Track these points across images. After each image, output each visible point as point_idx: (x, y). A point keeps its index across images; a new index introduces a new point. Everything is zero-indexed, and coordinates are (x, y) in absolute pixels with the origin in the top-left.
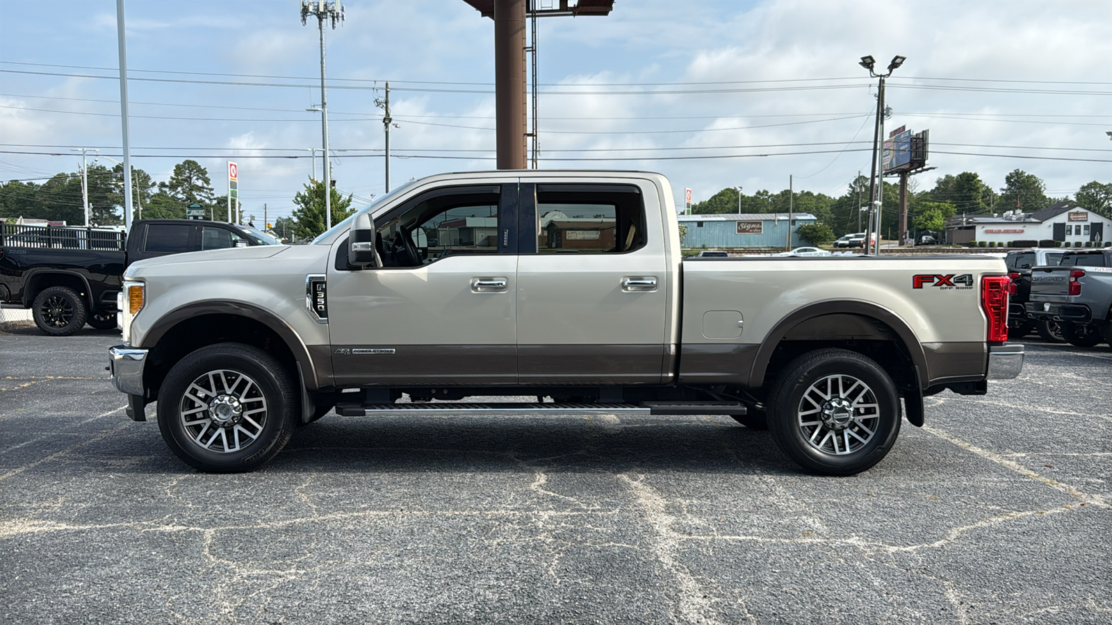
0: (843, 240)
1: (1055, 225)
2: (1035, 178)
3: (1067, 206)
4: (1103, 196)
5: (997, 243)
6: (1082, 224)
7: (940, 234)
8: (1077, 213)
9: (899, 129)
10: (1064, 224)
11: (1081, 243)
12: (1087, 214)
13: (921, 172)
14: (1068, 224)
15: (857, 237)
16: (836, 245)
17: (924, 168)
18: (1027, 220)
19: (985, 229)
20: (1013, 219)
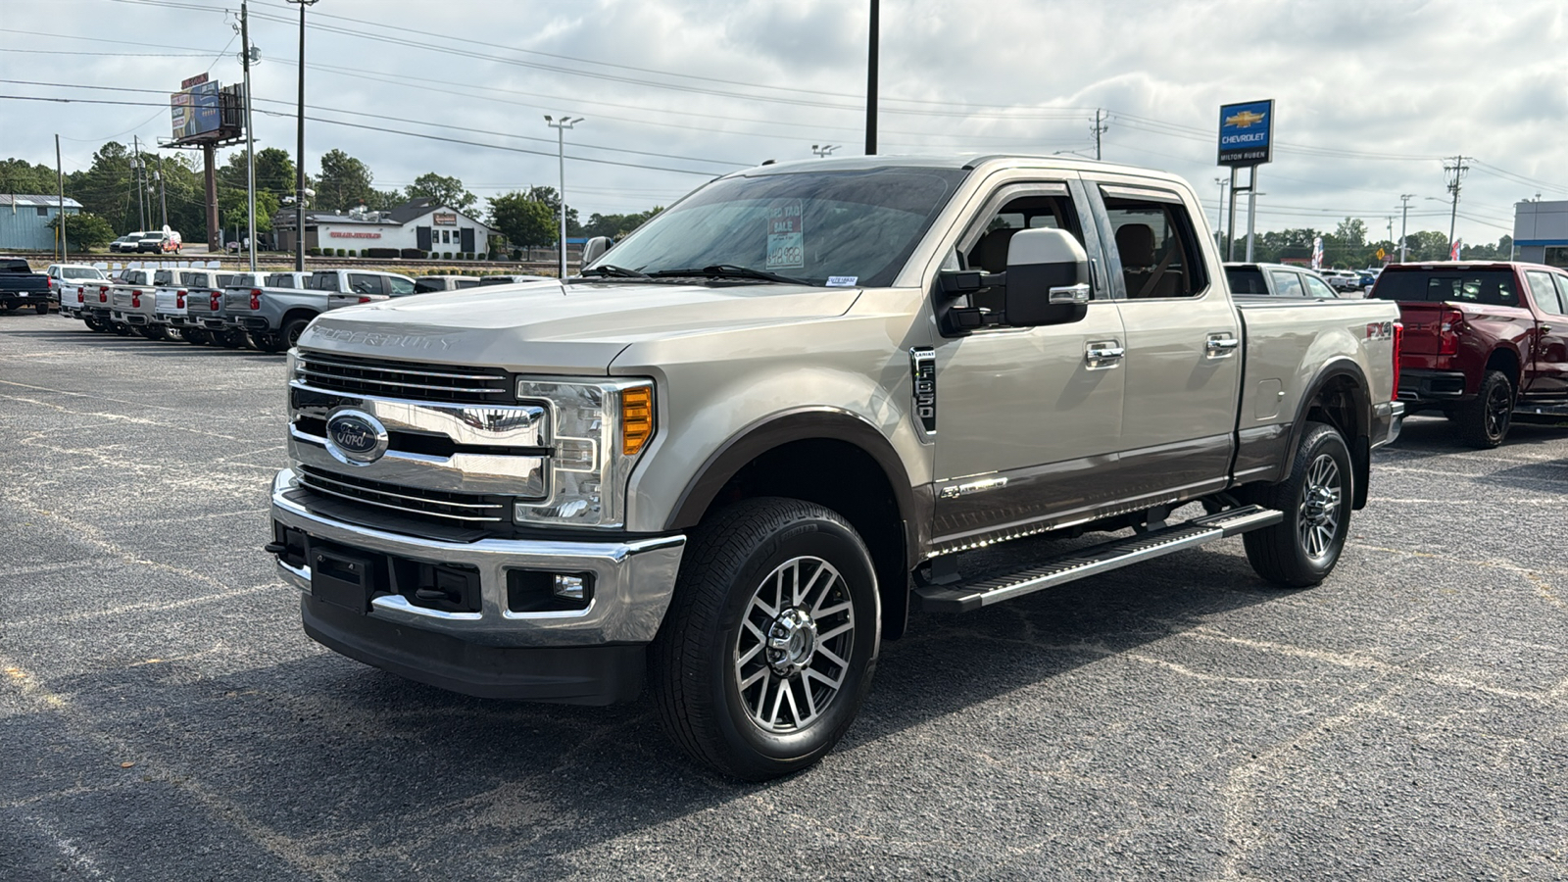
0: (127, 241)
1: (419, 229)
2: (358, 162)
3: (427, 205)
4: (443, 192)
5: (347, 251)
6: (451, 230)
7: (267, 236)
8: (444, 215)
9: (198, 77)
10: (429, 228)
11: (450, 254)
12: (455, 216)
13: (233, 144)
14: (434, 228)
15: (149, 236)
16: (115, 248)
17: (240, 139)
18: (384, 221)
19: (330, 231)
20: (364, 218)
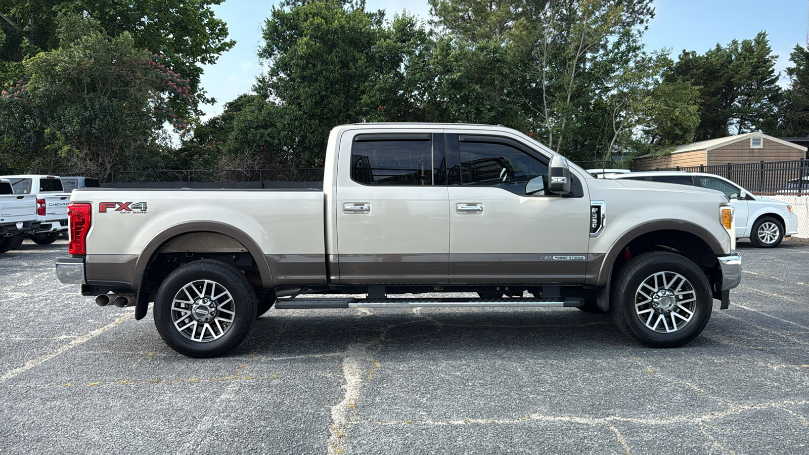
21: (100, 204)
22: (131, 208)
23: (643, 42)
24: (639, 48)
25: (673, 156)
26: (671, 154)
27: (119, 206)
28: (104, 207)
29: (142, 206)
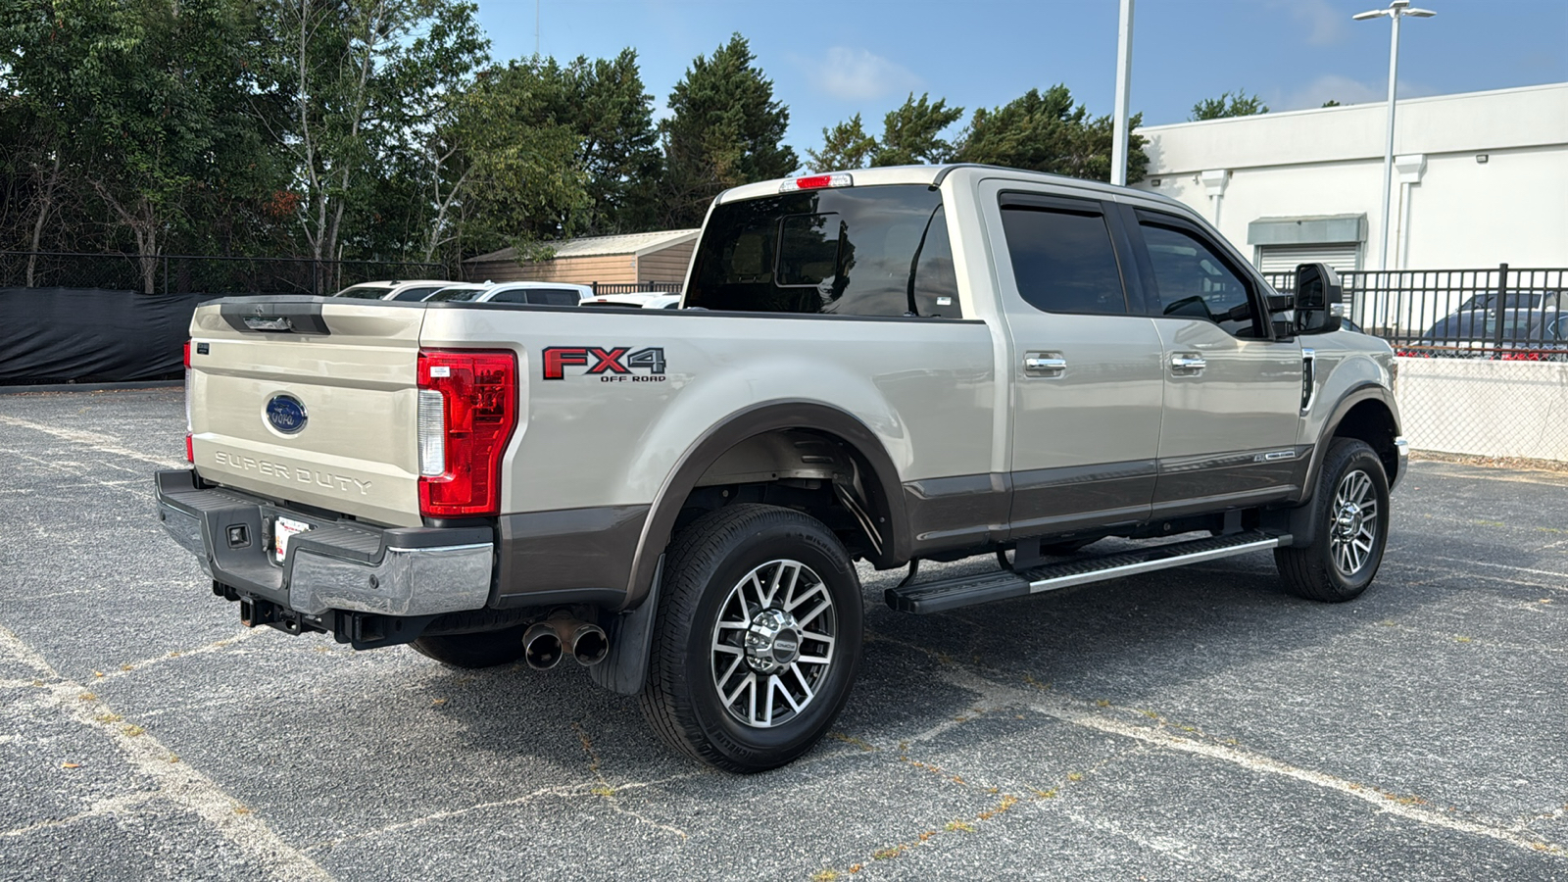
21: (544, 351)
22: (626, 365)
23: (488, 36)
24: (481, 47)
25: (558, 261)
26: (553, 259)
27: (597, 361)
28: (557, 362)
29: (654, 360)
